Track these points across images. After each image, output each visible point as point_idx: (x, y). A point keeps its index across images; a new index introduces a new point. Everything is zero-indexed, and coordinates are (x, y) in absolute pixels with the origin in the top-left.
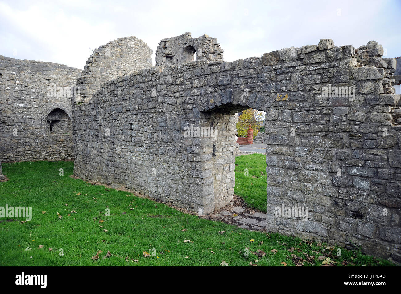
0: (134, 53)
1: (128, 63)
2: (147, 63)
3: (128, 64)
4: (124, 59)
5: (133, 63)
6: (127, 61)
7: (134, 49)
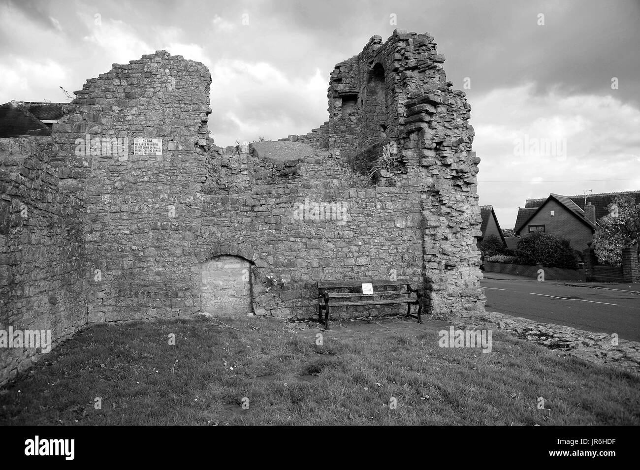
0: (159, 85)
1: (142, 107)
2: (193, 104)
3: (142, 109)
4: (134, 100)
5: (158, 106)
6: (142, 103)
7: (159, 76)
